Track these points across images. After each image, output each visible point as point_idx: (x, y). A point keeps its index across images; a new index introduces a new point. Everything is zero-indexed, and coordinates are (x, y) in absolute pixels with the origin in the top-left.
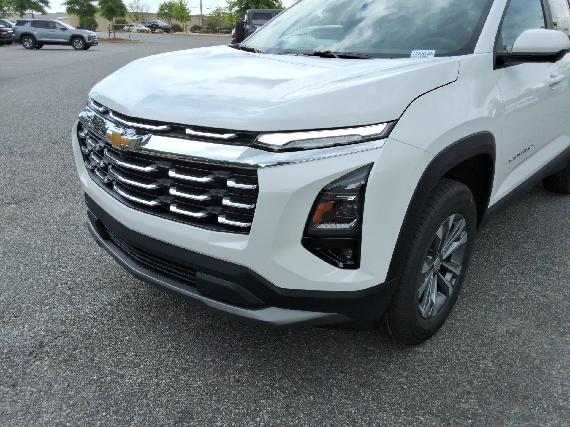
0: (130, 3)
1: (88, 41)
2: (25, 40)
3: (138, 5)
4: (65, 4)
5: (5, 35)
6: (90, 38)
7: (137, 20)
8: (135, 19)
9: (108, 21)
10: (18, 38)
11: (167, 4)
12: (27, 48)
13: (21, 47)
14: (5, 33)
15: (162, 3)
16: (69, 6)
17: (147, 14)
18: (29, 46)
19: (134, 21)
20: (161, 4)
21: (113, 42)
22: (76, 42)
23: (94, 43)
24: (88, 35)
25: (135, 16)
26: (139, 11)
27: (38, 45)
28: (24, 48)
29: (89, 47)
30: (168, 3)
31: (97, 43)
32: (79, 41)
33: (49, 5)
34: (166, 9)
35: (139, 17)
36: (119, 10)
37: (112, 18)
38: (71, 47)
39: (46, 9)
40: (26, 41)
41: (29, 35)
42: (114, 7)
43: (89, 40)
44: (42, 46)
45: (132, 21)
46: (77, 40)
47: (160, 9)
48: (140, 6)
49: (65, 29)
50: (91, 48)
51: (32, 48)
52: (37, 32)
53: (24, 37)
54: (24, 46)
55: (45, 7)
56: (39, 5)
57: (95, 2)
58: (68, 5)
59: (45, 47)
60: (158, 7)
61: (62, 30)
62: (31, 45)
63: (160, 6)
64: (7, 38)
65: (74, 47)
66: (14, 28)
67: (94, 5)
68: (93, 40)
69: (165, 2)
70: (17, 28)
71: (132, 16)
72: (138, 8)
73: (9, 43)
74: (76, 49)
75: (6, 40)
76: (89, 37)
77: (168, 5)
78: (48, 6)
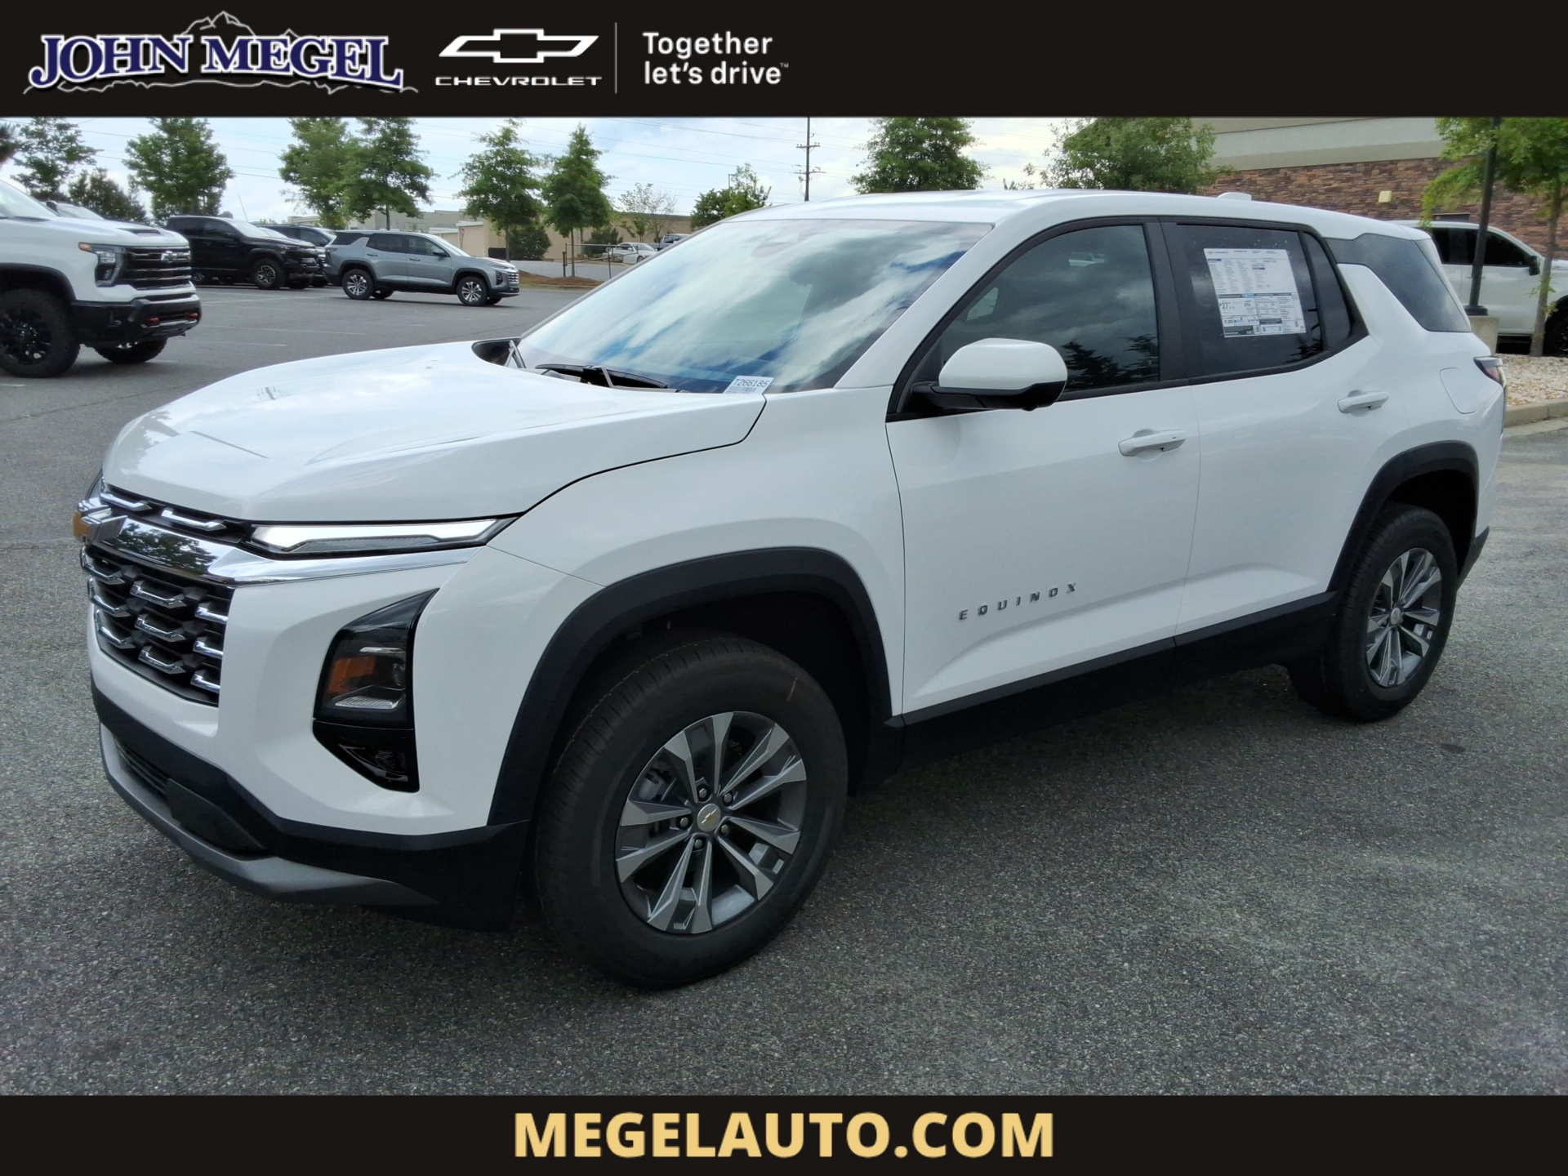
0: (626, 194)
1: (494, 285)
2: (352, 278)
3: (648, 198)
4: (464, 193)
5: (313, 264)
6: (500, 277)
7: (641, 233)
8: (634, 230)
9: (561, 236)
10: (336, 272)
11: (718, 195)
12: (353, 297)
13: (340, 293)
14: (311, 260)
15: (706, 192)
16: (475, 198)
17: (666, 217)
18: (358, 293)
19: (633, 235)
20: (702, 196)
21: (566, 288)
22: (467, 287)
23: (512, 291)
24: (497, 272)
25: (636, 223)
26: (647, 211)
27: (380, 291)
28: (346, 296)
29: (498, 300)
30: (721, 193)
31: (516, 290)
32: (474, 285)
33: (427, 194)
34: (714, 208)
35: (646, 227)
36: (590, 211)
37: (572, 230)
38: (454, 298)
39: (420, 204)
40: (351, 281)
41: (362, 268)
42: (577, 203)
43: (499, 282)
44: (390, 293)
45: (629, 235)
46: (469, 281)
47: (698, 207)
48: (650, 201)
49: (444, 255)
50: (503, 301)
51: (364, 298)
52: (378, 259)
53: (350, 272)
54: (347, 292)
55: (417, 199)
56: (406, 194)
57: (535, 190)
58: (472, 196)
59: (397, 295)
60: (695, 204)
61: (437, 257)
62: (364, 291)
63: (700, 200)
64: (316, 272)
65: (461, 298)
66: (330, 249)
67: (534, 197)
68: (508, 282)
69: (712, 192)
70: (336, 250)
71: (630, 223)
72: (645, 203)
73: (320, 283)
74: (466, 304)
75: (311, 275)
76: (498, 277)
77: (719, 198)
78: (424, 197)
